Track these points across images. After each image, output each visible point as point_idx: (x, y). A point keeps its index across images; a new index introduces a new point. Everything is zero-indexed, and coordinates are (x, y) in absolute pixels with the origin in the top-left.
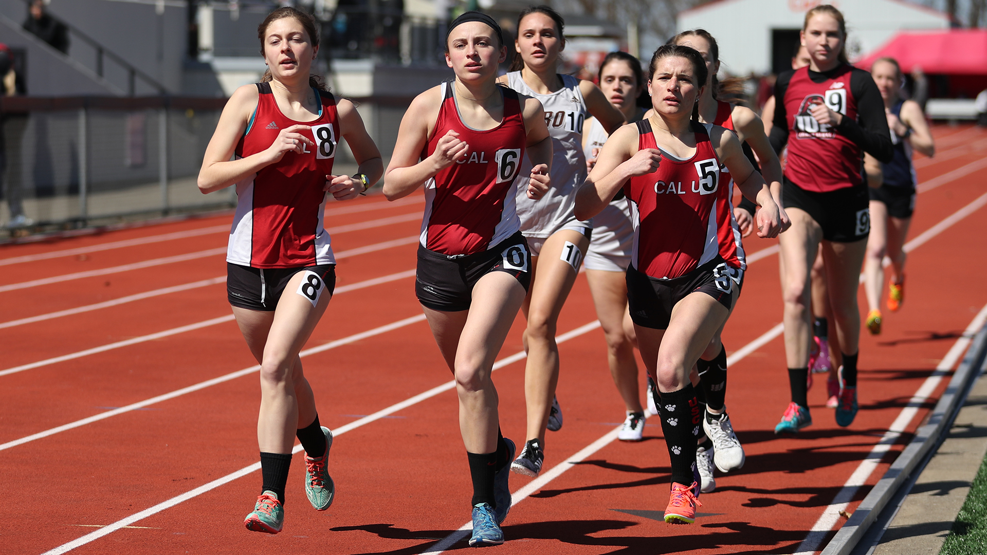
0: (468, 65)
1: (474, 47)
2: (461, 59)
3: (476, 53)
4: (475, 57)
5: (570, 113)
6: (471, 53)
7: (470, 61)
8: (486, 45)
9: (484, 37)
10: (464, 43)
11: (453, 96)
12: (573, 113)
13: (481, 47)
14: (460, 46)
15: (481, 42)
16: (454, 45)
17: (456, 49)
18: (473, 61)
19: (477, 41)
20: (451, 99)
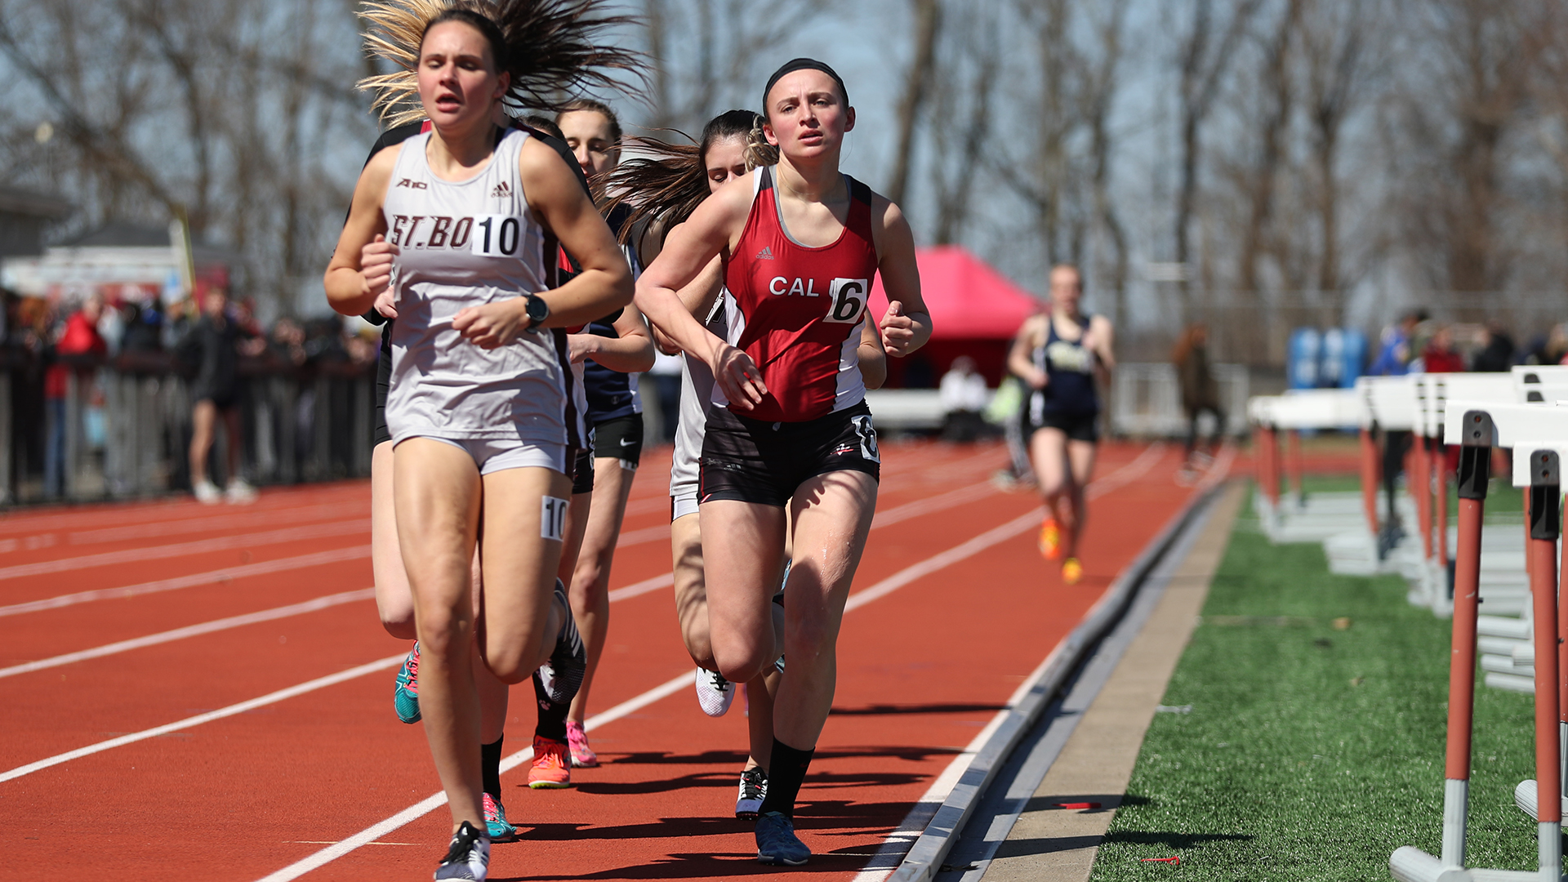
0: (803, 136)
1: (810, 109)
2: (792, 129)
3: (814, 116)
4: (813, 122)
5: (484, 219)
6: (807, 116)
7: (805, 128)
8: (827, 103)
9: (823, 94)
10: (794, 103)
11: (772, 186)
12: (490, 220)
13: (819, 108)
14: (788, 109)
15: (820, 100)
16: (779, 108)
17: (783, 114)
18: (810, 129)
19: (813, 99)
20: (768, 191)
